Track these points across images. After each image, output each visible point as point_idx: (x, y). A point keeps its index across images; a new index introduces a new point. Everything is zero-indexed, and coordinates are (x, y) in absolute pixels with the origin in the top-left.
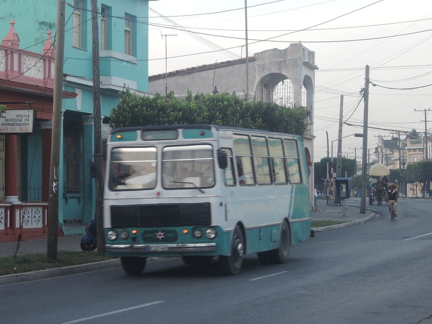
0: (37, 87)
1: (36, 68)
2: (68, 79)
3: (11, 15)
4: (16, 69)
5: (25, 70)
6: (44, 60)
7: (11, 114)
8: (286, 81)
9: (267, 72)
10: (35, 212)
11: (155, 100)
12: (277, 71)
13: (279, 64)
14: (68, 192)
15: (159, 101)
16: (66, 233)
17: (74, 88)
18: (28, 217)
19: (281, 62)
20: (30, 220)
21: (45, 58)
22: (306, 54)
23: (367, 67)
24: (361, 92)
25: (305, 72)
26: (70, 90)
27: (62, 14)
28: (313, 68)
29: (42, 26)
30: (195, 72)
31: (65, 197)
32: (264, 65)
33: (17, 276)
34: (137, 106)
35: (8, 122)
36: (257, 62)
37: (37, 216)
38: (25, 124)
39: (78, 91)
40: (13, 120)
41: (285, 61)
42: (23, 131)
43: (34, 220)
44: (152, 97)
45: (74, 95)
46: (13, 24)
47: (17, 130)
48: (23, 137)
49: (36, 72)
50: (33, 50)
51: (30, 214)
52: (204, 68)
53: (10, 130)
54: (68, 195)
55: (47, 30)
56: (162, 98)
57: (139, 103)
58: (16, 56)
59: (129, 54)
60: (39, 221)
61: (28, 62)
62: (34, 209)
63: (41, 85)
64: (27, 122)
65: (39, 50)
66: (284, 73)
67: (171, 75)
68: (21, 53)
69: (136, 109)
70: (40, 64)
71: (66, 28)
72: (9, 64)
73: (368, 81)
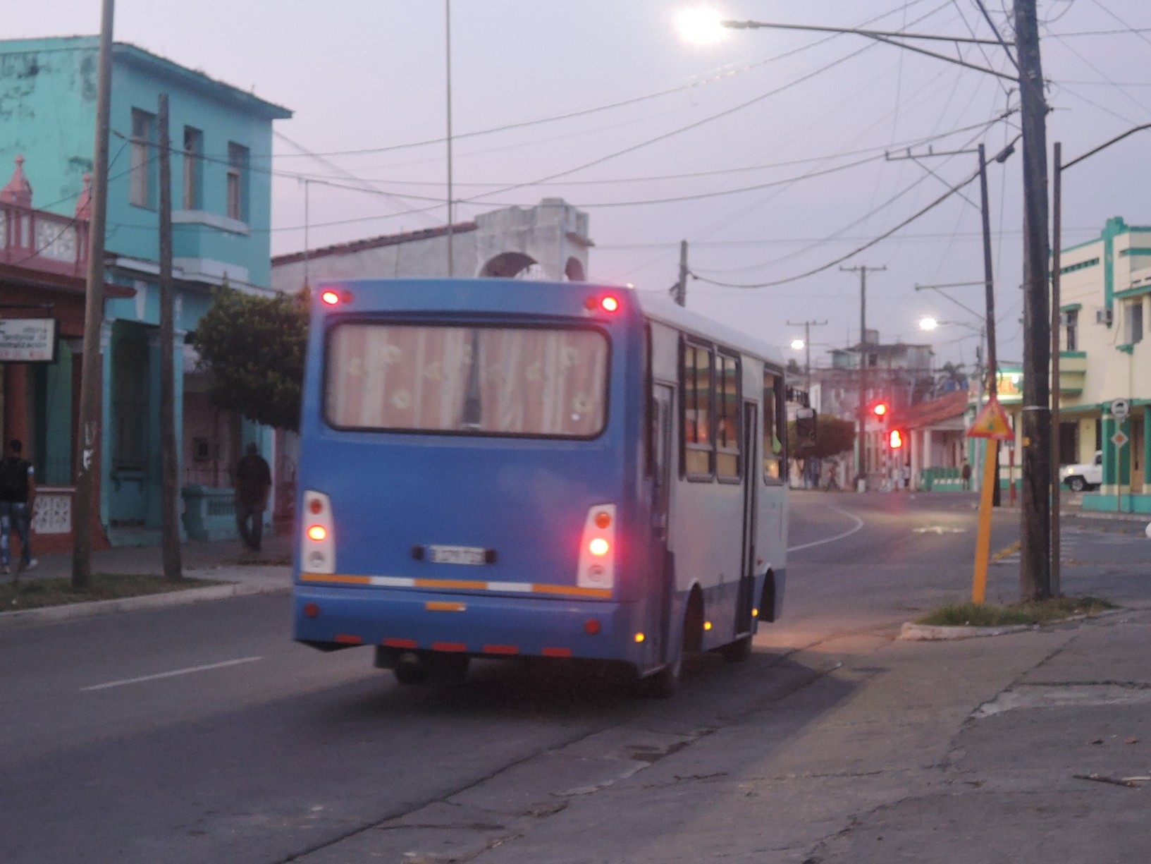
0: (63, 278)
1: (61, 242)
2: (122, 262)
3: (17, 144)
4: (25, 243)
5: (42, 245)
6: (77, 229)
7: (15, 327)
8: (533, 267)
9: (497, 252)
10: (58, 506)
11: (276, 303)
12: (516, 250)
13: (521, 236)
14: (121, 469)
15: (283, 306)
16: (114, 543)
17: (131, 279)
18: (45, 513)
19: (524, 232)
20: (48, 518)
21: (77, 224)
22: (572, 217)
23: (684, 245)
24: (672, 289)
25: (570, 251)
26: (124, 283)
27: (103, 150)
28: (583, 243)
29: (75, 166)
30: (364, 248)
31: (114, 478)
32: (492, 237)
33: (15, 615)
34: (242, 314)
35: (8, 341)
36: (479, 234)
37: (61, 512)
38: (39, 345)
39: (138, 285)
40: (17, 337)
41: (531, 231)
42: (36, 358)
43: (56, 518)
44: (272, 296)
45: (130, 293)
46: (20, 162)
47: (25, 355)
48: (39, 368)
49: (62, 249)
50: (57, 210)
51: (48, 508)
52: (381, 242)
53: (11, 355)
54: (122, 474)
55: (83, 173)
56: (290, 299)
57: (246, 309)
58: (25, 222)
59: (236, 218)
60: (65, 520)
61: (48, 231)
62: (57, 499)
63: (71, 274)
64: (43, 341)
65: (68, 209)
66: (530, 252)
67: (320, 253)
68: (36, 215)
69: (241, 320)
70: (70, 235)
71: (111, 174)
72: (13, 234)
73: (684, 271)
